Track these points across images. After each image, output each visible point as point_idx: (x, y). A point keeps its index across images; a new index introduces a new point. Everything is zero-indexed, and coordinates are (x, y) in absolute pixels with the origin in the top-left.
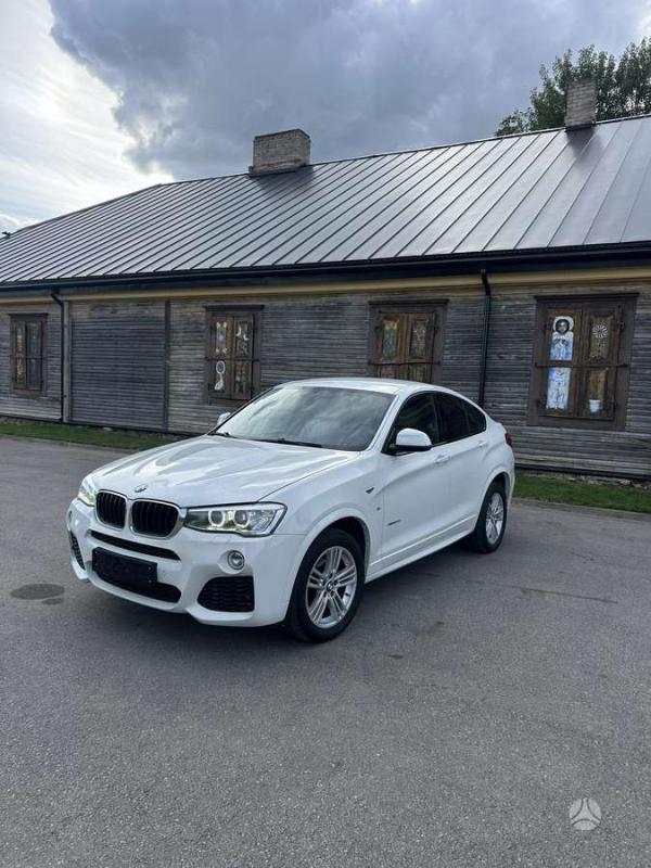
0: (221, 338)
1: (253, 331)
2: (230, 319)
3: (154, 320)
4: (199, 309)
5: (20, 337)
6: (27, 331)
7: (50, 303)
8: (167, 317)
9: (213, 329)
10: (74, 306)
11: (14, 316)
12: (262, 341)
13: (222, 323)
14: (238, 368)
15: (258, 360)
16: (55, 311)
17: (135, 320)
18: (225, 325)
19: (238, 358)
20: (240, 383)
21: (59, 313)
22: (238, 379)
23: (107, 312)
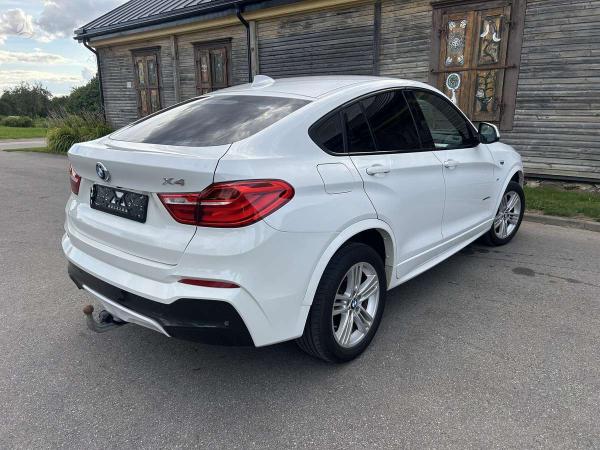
0: (456, 42)
1: (510, 26)
2: (472, 15)
3: (361, 30)
4: (425, 8)
5: (204, 66)
6: (212, 59)
7: (237, 25)
8: (377, 24)
9: (444, 33)
10: (260, 26)
11: (197, 45)
12: (523, 40)
13: (458, 22)
14: (481, 80)
15: (514, 67)
16: (239, 34)
17: (334, 33)
18: (463, 24)
19: (480, 68)
20: (482, 100)
21: (245, 35)
22: (480, 94)
23: (300, 29)
